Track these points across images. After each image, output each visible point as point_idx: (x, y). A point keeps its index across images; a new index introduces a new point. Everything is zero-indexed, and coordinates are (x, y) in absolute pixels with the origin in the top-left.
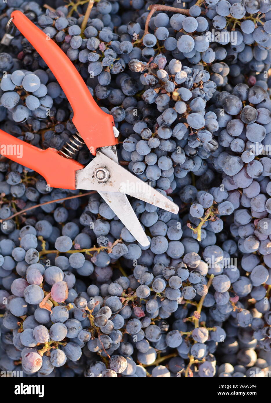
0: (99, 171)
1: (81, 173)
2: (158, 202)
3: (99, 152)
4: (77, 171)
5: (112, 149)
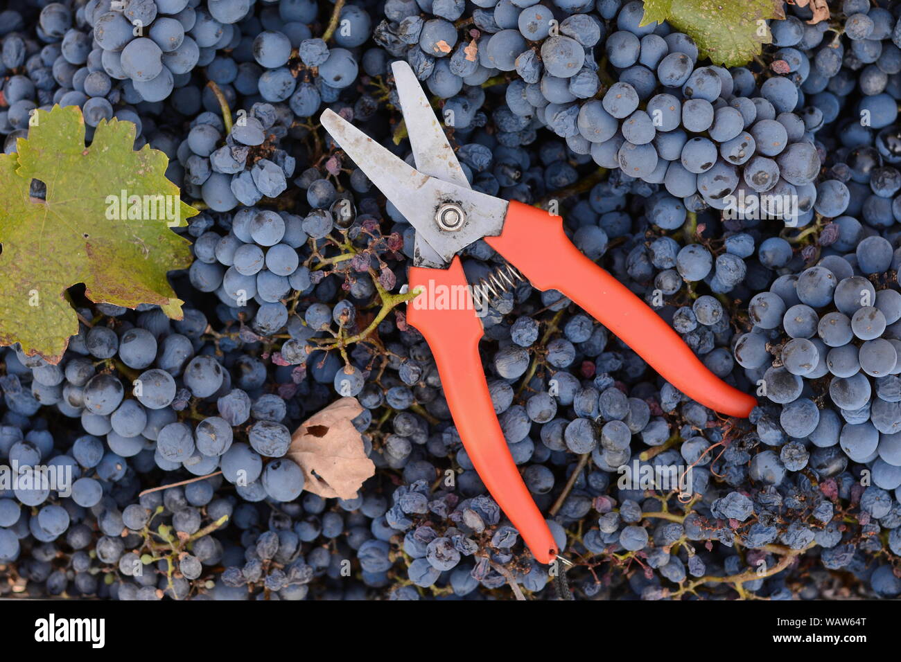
0: (452, 226)
1: (491, 230)
2: (357, 140)
3: (446, 261)
4: (498, 235)
5: (421, 260)
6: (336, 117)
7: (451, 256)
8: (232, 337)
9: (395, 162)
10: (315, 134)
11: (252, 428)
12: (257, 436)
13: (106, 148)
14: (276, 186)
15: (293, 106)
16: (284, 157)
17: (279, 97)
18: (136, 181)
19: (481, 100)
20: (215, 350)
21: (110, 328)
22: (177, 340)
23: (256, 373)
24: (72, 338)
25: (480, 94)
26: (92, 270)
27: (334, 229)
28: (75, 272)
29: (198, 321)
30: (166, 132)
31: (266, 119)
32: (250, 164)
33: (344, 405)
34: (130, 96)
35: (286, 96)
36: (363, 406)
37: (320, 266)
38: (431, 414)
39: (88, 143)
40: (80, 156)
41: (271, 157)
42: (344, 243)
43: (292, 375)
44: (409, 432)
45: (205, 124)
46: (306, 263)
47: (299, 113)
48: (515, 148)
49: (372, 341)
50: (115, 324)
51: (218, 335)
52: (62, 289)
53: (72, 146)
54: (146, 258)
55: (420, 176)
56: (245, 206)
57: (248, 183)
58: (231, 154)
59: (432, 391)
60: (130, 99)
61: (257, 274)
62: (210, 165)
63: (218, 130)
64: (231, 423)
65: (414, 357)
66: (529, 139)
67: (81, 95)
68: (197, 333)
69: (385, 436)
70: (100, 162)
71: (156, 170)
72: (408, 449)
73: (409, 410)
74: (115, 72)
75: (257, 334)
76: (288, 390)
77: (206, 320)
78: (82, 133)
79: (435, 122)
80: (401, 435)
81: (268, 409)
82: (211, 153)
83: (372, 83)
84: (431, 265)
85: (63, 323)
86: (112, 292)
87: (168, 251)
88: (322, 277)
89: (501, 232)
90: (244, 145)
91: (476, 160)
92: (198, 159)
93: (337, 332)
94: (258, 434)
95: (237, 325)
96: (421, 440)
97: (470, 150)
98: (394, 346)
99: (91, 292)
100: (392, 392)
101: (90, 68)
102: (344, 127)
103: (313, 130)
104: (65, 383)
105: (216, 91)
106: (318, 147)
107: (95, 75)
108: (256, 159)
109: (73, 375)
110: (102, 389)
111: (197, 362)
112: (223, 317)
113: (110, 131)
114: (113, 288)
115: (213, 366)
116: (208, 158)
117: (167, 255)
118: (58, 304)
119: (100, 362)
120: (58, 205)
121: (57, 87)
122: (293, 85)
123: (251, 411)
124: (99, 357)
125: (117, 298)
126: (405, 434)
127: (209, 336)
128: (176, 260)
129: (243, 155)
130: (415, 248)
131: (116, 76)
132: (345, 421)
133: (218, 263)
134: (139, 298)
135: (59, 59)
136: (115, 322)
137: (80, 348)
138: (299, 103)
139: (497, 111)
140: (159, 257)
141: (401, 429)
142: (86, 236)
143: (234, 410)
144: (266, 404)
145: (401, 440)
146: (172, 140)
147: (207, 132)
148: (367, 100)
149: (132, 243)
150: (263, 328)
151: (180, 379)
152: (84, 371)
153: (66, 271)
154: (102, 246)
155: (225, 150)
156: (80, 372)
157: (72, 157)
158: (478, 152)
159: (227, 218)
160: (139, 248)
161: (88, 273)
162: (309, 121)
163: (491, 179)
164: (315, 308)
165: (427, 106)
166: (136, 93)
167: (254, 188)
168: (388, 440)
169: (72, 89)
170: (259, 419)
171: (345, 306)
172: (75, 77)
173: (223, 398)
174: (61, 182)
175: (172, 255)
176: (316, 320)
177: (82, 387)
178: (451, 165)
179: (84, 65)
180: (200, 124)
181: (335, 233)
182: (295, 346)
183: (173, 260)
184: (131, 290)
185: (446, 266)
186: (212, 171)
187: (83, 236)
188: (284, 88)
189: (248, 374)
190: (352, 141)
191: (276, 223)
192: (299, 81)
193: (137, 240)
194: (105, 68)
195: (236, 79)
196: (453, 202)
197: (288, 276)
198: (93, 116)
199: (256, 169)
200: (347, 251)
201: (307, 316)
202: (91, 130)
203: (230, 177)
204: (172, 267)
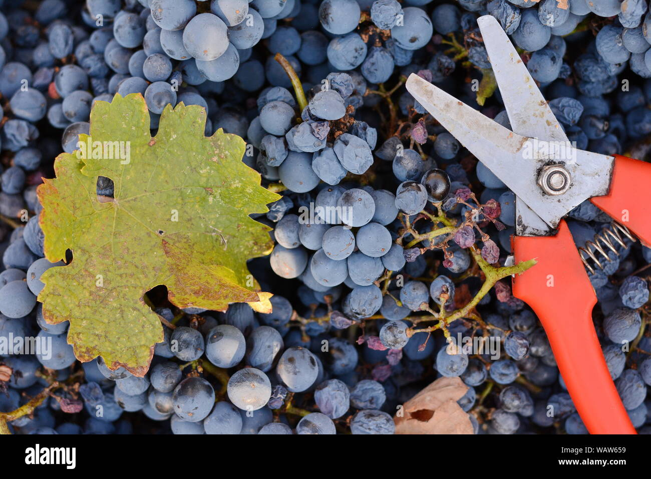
0: (559, 190)
1: (597, 190)
2: (447, 106)
3: (553, 227)
4: (606, 195)
5: (525, 228)
6: (423, 83)
7: (558, 221)
8: (320, 321)
9: (490, 125)
10: (389, 100)
11: (353, 419)
12: (360, 427)
13: (175, 136)
14: (363, 161)
15: (365, 73)
16: (365, 129)
17: (352, 65)
18: (210, 170)
19: (563, 50)
20: (302, 336)
21: (194, 327)
22: (266, 333)
23: (348, 358)
24: (157, 345)
25: (562, 45)
26: (171, 269)
27: (429, 203)
28: (153, 273)
29: (283, 310)
30: (231, 111)
31: (343, 89)
32: (331, 140)
33: (447, 385)
34: (193, 78)
35: (359, 63)
36: (468, 385)
37: (414, 243)
38: (532, 382)
39: (154, 132)
40: (147, 147)
41: (351, 130)
42: (437, 216)
43: (387, 357)
44: (518, 407)
45: (276, 100)
46: (399, 241)
47: (372, 80)
48: (598, 98)
49: (473, 316)
50: (199, 322)
51: (305, 321)
52: (141, 293)
53: (138, 137)
54: (225, 249)
55: (517, 138)
56: (328, 185)
57: (331, 160)
58: (312, 132)
59: (535, 360)
60: (194, 80)
61: (347, 258)
62: (286, 143)
63: (291, 106)
64: (331, 417)
65: (516, 328)
66: (611, 87)
67: (140, 80)
68: (283, 321)
69: (489, 411)
70: (169, 151)
71: (232, 155)
72: (516, 424)
73: (515, 383)
74: (176, 53)
75: (349, 318)
76: (383, 372)
77: (290, 307)
78: (146, 122)
79: (528, 79)
80: (510, 411)
81: (368, 397)
82: (287, 131)
83: (444, 42)
84: (535, 232)
85: (146, 329)
86: (196, 293)
87: (247, 239)
88: (418, 255)
89: (609, 192)
90: (324, 120)
91: (568, 115)
92: (273, 139)
93: (438, 311)
94: (362, 426)
95: (323, 308)
96: (528, 412)
97: (560, 105)
98: (493, 318)
99: (174, 296)
100: (496, 367)
101: (147, 51)
102: (432, 92)
103: (387, 97)
104: (150, 390)
105: (284, 64)
106: (393, 114)
107: (155, 58)
108: (338, 133)
109: (160, 382)
110: (193, 396)
111: (290, 356)
112: (306, 300)
113: (177, 117)
114: (196, 288)
115: (308, 360)
116: (284, 136)
117: (246, 243)
118: (139, 310)
119: (187, 365)
120: (129, 201)
121: (110, 73)
122: (365, 50)
123: (351, 402)
124: (185, 360)
125: (204, 299)
126: (513, 410)
127: (296, 322)
128: (255, 248)
129: (325, 131)
130: (517, 216)
131: (177, 57)
132: (451, 403)
133: (302, 247)
134: (226, 297)
135: (111, 44)
136: (197, 319)
137: (164, 353)
138: (372, 69)
139: (579, 61)
140: (238, 246)
141: (510, 406)
142: (161, 232)
143: (334, 403)
144: (365, 391)
145: (509, 416)
146: (239, 120)
147: (281, 109)
148: (444, 60)
149: (209, 234)
150: (358, 314)
151: (272, 374)
152: (171, 377)
153: (143, 273)
154: (179, 242)
155: (304, 128)
156: (167, 378)
157: (138, 148)
158: (569, 106)
159: (306, 199)
160: (217, 240)
161: (168, 273)
162: (382, 87)
163: (580, 132)
164: (411, 287)
165: (519, 62)
166: (201, 74)
167: (338, 165)
168: (494, 416)
169: (128, 75)
170: (361, 409)
171: (444, 283)
172: (131, 61)
173: (321, 391)
174: (128, 177)
175: (251, 242)
176: (413, 300)
177: (170, 393)
178: (549, 123)
179: (140, 47)
180: (272, 100)
181: (429, 207)
182: (396, 331)
183: (253, 248)
184: (217, 288)
185: (552, 232)
186: (289, 150)
187: (157, 233)
188: (356, 54)
189: (340, 359)
190: (442, 106)
191: (366, 202)
192: (370, 45)
193: (214, 231)
194: (165, 50)
195: (300, 49)
196: (555, 163)
197: (381, 257)
198: (155, 103)
199: (339, 146)
200: (442, 225)
201: (403, 296)
202: (156, 118)
203: (310, 156)
204: (253, 255)
